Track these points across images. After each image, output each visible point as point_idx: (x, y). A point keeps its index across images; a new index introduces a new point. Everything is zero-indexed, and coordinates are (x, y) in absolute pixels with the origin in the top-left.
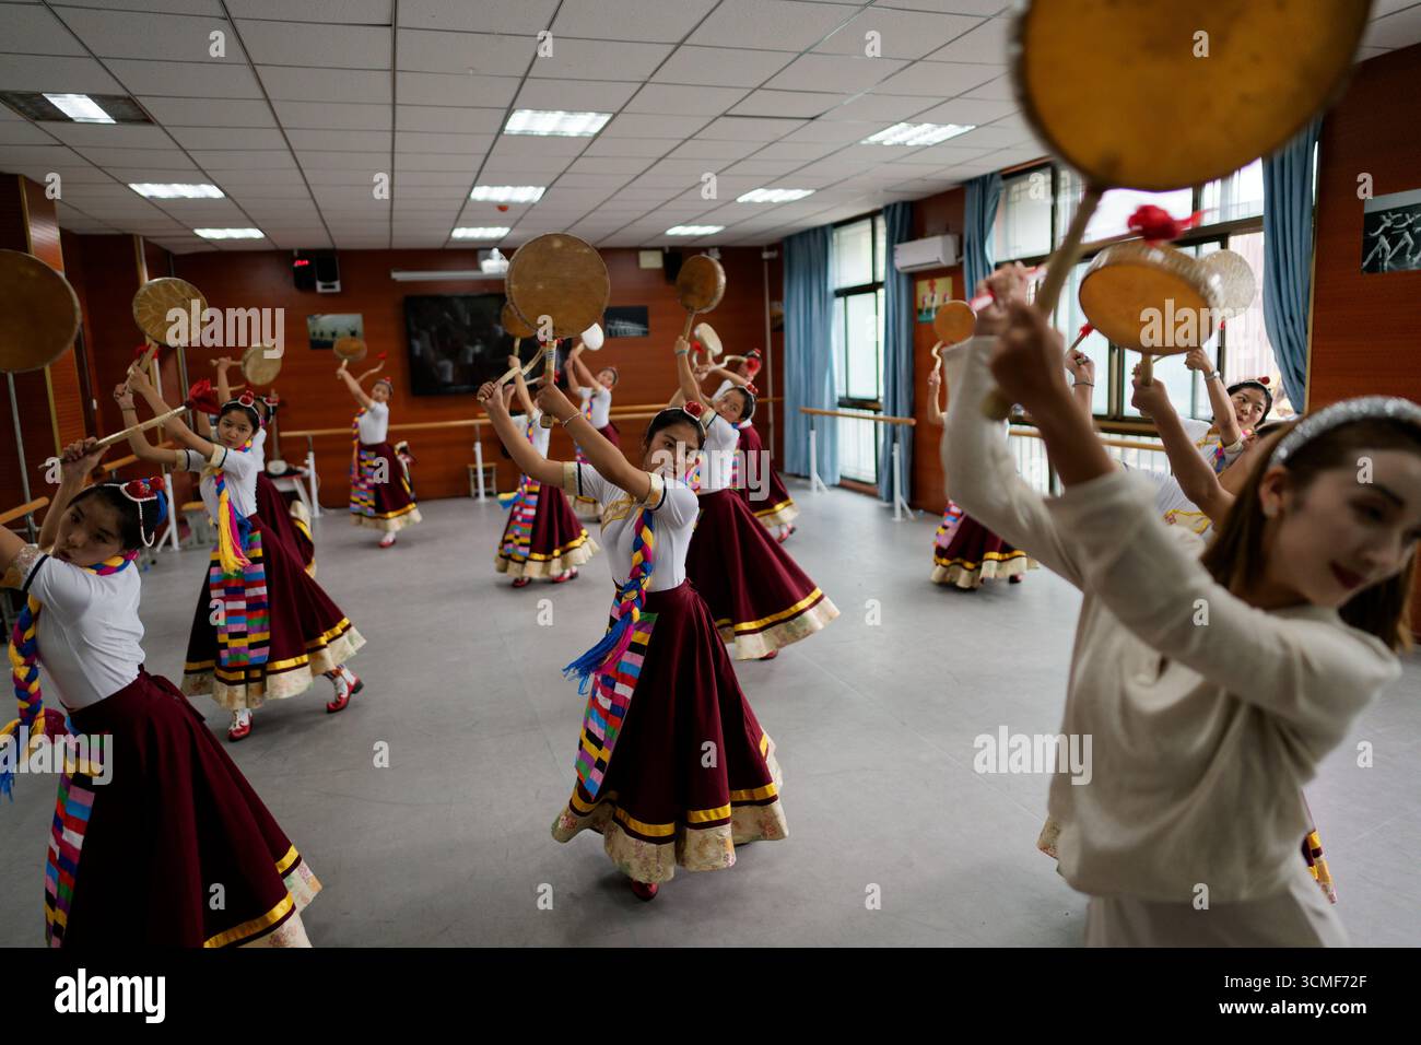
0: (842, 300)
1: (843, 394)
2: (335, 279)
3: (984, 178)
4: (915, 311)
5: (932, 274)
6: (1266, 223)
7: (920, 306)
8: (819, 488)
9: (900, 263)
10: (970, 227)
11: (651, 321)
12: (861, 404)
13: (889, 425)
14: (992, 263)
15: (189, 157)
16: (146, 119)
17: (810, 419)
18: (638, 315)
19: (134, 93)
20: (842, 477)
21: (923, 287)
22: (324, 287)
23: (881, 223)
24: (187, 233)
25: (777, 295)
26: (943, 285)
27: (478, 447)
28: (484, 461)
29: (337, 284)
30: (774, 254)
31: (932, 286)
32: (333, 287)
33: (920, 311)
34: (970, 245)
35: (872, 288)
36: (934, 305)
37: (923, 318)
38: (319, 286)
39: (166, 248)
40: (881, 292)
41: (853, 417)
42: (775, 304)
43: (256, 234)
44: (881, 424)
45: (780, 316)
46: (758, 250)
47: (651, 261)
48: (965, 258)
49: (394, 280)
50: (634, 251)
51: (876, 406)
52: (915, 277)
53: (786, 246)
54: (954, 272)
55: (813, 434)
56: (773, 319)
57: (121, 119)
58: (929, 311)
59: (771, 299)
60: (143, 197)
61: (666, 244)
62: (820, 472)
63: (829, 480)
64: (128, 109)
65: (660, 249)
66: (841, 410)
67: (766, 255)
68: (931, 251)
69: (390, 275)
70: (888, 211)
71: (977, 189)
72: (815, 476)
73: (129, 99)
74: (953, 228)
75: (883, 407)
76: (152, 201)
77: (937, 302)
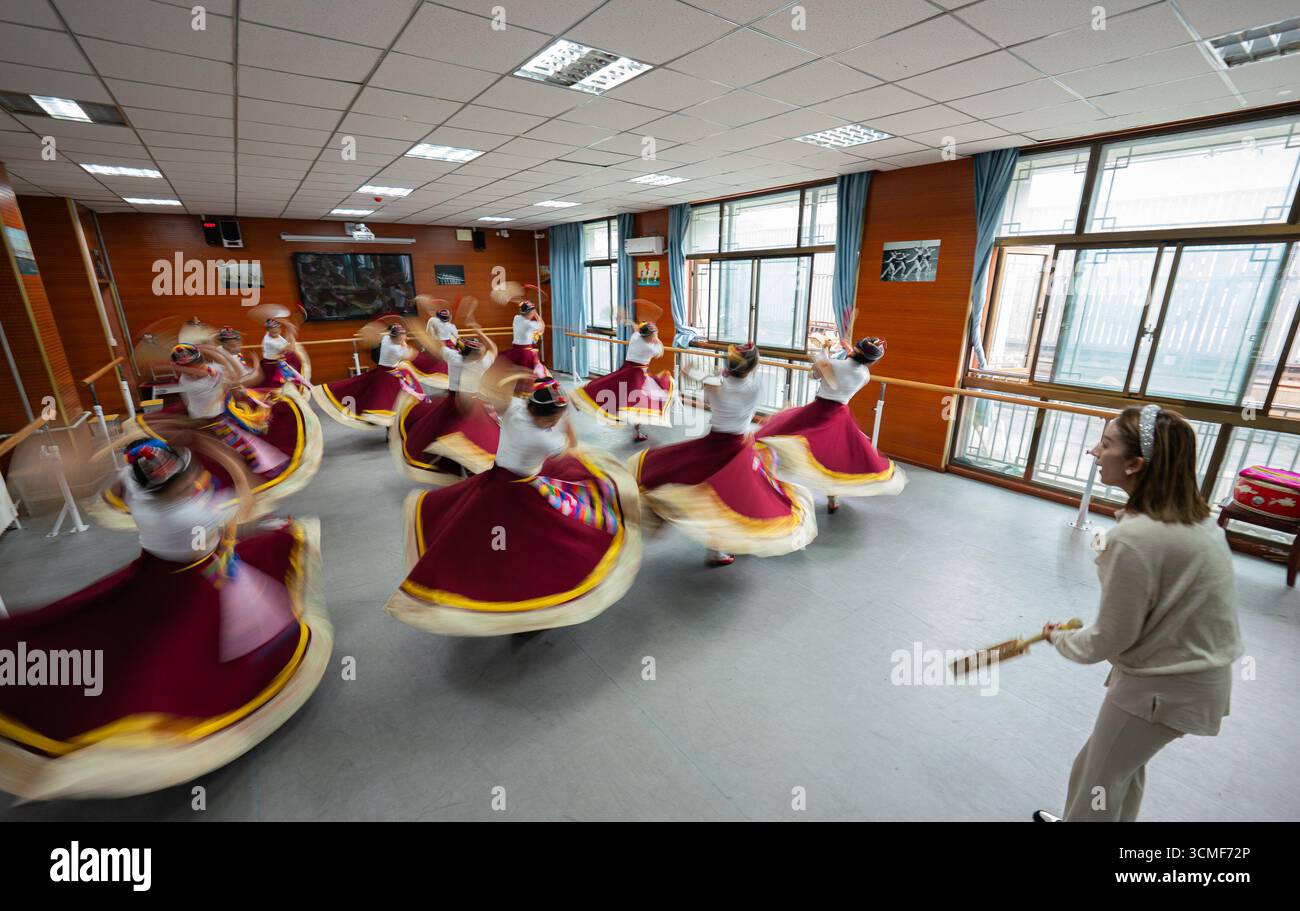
0: (588, 268)
1: (590, 323)
2: (238, 239)
3: (681, 205)
4: (636, 279)
5: (648, 258)
6: (837, 248)
7: (639, 276)
8: (578, 380)
9: (628, 250)
10: (672, 232)
11: (466, 275)
12: (600, 331)
13: (622, 345)
14: (685, 256)
15: (148, 152)
16: (122, 122)
17: (571, 339)
18: (458, 271)
19: (121, 102)
20: (590, 373)
21: (641, 265)
22: (229, 244)
23: (615, 223)
24: (119, 199)
25: (545, 261)
26: (654, 266)
27: (356, 356)
28: (361, 365)
29: (240, 241)
30: (543, 236)
31: (647, 265)
32: (237, 244)
33: (640, 279)
34: (671, 244)
35: (607, 263)
36: (648, 276)
37: (641, 284)
38: (225, 242)
39: (92, 208)
40: (615, 266)
41: (595, 339)
42: (543, 267)
43: (177, 203)
44: (615, 345)
45: (548, 275)
46: (531, 233)
47: (465, 236)
48: (669, 250)
49: (284, 240)
50: (455, 228)
51: (610, 333)
52: (636, 259)
53: (550, 232)
54: (662, 259)
55: (574, 349)
56: (541, 277)
57: (96, 120)
58: (645, 280)
59: (541, 264)
60: (88, 173)
61: (473, 225)
62: (578, 371)
63: (583, 375)
64: (108, 115)
65: (471, 228)
66: (590, 335)
67: (537, 237)
68: (648, 245)
69: (280, 237)
70: (620, 217)
71: (677, 212)
72: (575, 373)
73: (115, 108)
74: (661, 232)
75: (617, 334)
76: (95, 177)
77: (650, 275)
